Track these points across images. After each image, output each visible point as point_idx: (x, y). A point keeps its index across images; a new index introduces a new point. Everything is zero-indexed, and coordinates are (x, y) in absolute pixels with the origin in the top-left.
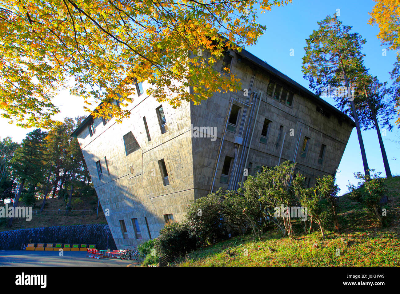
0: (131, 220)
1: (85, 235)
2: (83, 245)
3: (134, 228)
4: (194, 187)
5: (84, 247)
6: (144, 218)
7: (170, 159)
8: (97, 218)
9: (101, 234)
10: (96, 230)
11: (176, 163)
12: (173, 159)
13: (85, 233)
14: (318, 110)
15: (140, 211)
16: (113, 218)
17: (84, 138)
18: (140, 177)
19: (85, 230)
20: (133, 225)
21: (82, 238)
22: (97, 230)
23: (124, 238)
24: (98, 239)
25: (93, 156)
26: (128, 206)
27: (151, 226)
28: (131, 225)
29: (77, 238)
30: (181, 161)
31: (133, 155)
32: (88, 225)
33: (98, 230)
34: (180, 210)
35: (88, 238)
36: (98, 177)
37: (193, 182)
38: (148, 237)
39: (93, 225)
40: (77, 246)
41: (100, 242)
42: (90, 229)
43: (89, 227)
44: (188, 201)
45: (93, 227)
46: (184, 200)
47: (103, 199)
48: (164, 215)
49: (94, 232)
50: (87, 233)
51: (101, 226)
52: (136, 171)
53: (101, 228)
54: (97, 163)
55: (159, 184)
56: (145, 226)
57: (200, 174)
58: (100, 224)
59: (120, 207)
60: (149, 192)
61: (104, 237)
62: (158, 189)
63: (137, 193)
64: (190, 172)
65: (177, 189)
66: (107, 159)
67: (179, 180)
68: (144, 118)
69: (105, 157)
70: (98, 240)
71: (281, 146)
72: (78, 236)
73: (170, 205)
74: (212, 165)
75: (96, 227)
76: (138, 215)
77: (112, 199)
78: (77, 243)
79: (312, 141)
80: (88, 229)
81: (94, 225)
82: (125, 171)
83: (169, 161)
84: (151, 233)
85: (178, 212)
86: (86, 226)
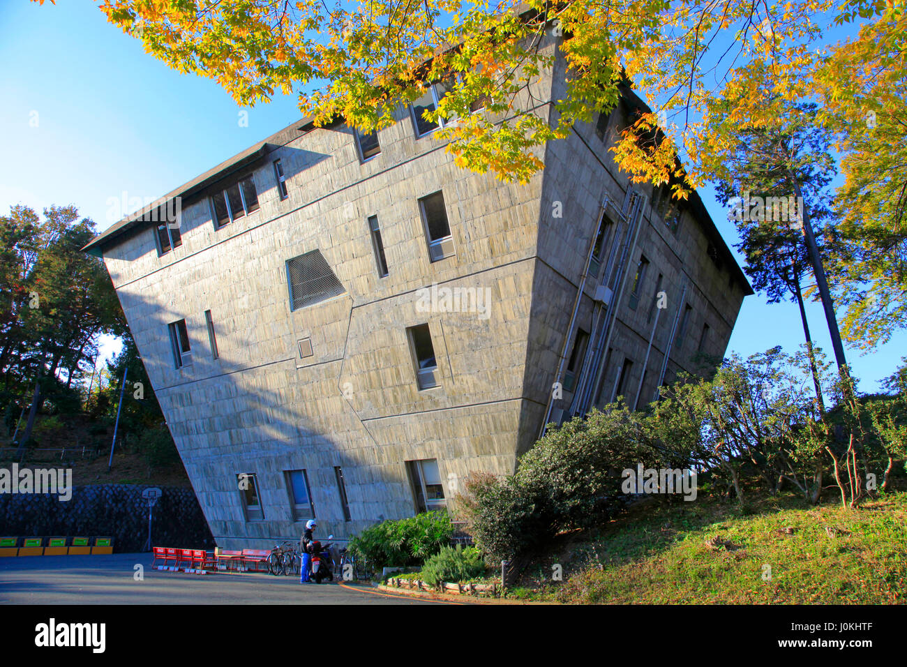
0: (281, 474)
1: (82, 513)
2: (78, 540)
3: (289, 494)
4: (524, 394)
5: (80, 543)
6: (333, 470)
7: (449, 325)
8: (111, 469)
9: (126, 510)
10: (110, 502)
11: (469, 336)
12: (461, 326)
13: (82, 506)
14: (710, 252)
15: (319, 451)
16: (213, 469)
17: (131, 259)
18: (332, 365)
19: (80, 501)
20: (288, 488)
21: (72, 520)
22: (113, 501)
23: (248, 520)
24: (118, 523)
25: (159, 308)
26: (276, 441)
27: (351, 491)
28: (279, 487)
29: (60, 520)
30: (488, 330)
31: (317, 310)
32: (89, 486)
33: (116, 501)
34: (465, 449)
35: (91, 521)
36: (170, 363)
37: (521, 383)
38: (340, 515)
39: (103, 489)
40: (62, 541)
41: (123, 531)
42: (94, 496)
43: (92, 491)
44: (495, 428)
45: (104, 492)
46: (484, 424)
47: (183, 419)
48: (406, 462)
49: (107, 506)
50: (88, 508)
51: (125, 489)
52: (321, 352)
53: (125, 494)
54: (172, 325)
55: (401, 386)
56: (334, 490)
57: (537, 364)
58: (122, 486)
59: (244, 441)
60: (361, 404)
61: (134, 518)
62: (395, 397)
63: (317, 405)
64: (515, 358)
65: (464, 399)
66: (214, 317)
67: (475, 378)
68: (372, 220)
69: (208, 313)
70: (116, 526)
71: (654, 318)
72: (63, 516)
73: (432, 438)
74: (557, 346)
75: (111, 492)
76: (309, 462)
77: (216, 420)
78: (61, 534)
79: (694, 314)
80: (89, 498)
81: (106, 488)
82: (280, 351)
83: (446, 330)
84: (350, 506)
85: (458, 454)
86: (86, 490)
